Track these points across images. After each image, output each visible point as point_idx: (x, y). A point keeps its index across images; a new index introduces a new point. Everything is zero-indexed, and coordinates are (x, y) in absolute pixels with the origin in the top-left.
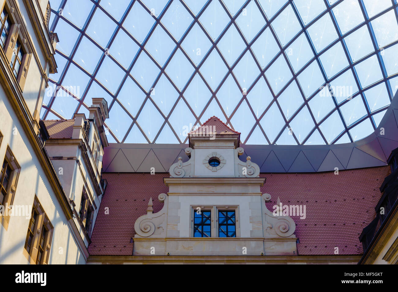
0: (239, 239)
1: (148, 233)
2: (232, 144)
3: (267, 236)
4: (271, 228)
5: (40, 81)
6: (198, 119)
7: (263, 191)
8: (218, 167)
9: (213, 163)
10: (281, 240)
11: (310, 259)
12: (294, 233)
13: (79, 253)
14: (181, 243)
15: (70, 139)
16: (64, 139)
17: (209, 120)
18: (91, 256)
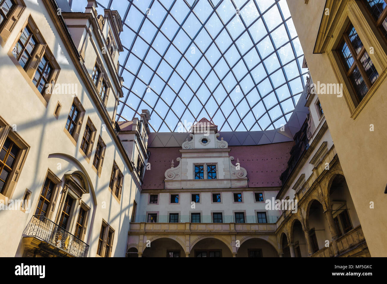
0: (218, 180)
1: (172, 178)
2: (214, 132)
3: (233, 178)
4: (234, 174)
5: (115, 101)
6: (196, 119)
7: (230, 155)
8: (206, 143)
9: (204, 141)
10: (239, 180)
11: (255, 189)
12: (246, 176)
13: (137, 189)
14: (188, 182)
15: (131, 131)
16: (128, 131)
17: (202, 119)
18: (143, 190)
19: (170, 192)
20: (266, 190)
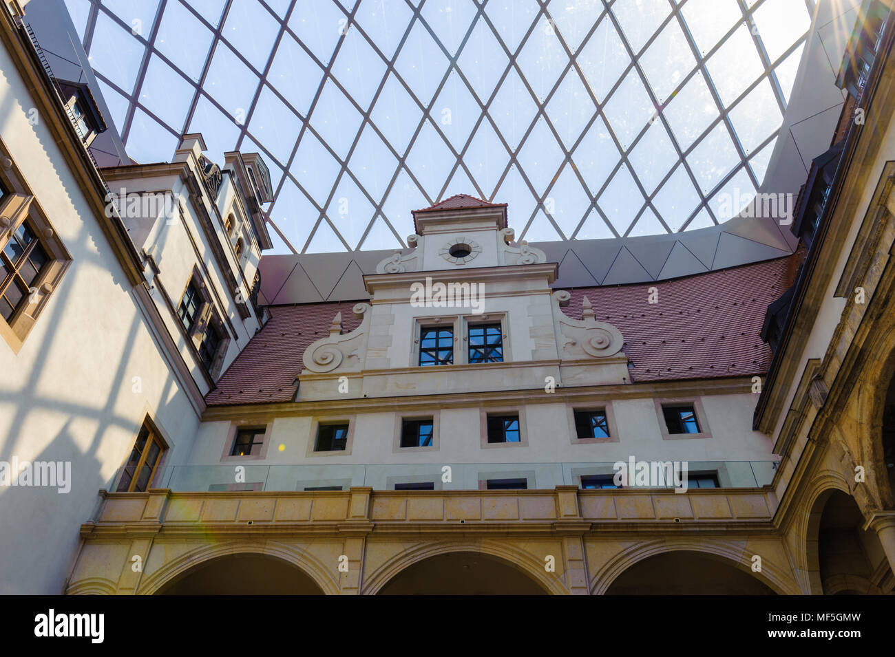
0: (510, 365)
1: (328, 366)
2: (494, 224)
3: (567, 357)
4: (574, 344)
7: (554, 288)
8: (466, 258)
9: (457, 253)
10: (594, 362)
11: (660, 390)
12: (621, 350)
14: (392, 378)
15: (165, 165)
16: (153, 165)
18: (209, 407)
19: (314, 410)
20: (709, 393)
